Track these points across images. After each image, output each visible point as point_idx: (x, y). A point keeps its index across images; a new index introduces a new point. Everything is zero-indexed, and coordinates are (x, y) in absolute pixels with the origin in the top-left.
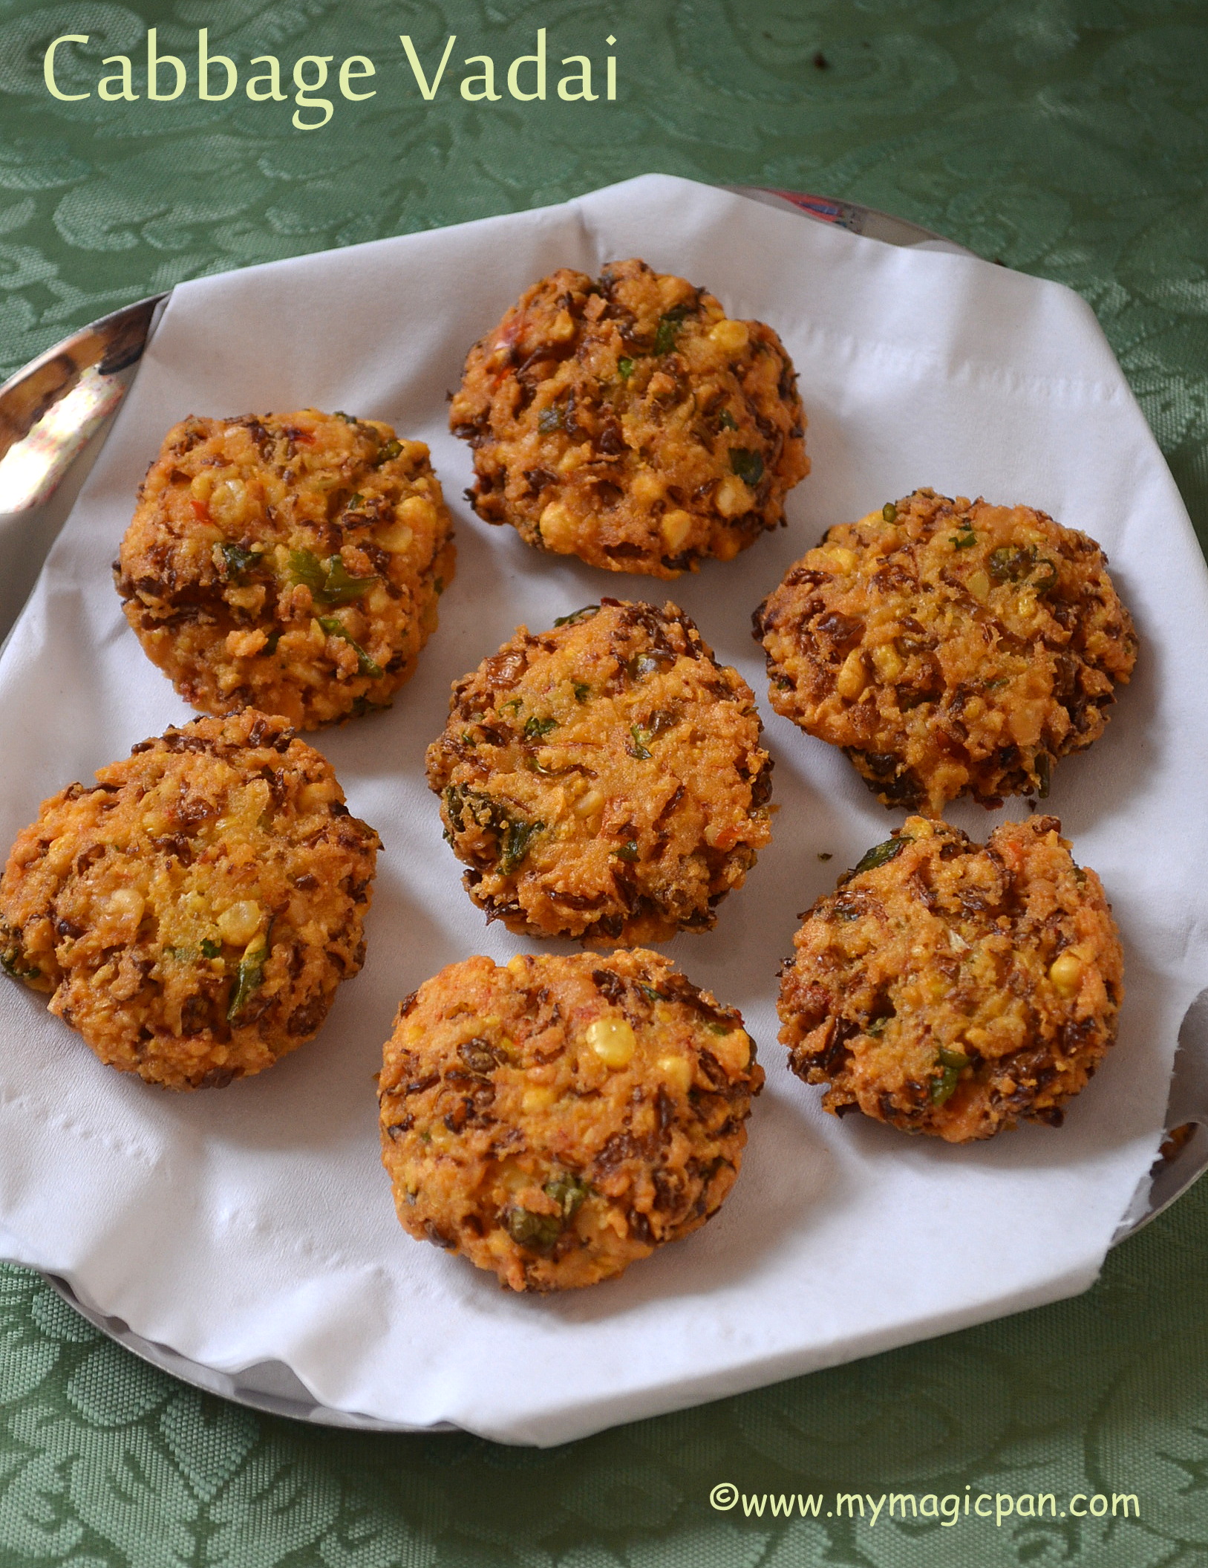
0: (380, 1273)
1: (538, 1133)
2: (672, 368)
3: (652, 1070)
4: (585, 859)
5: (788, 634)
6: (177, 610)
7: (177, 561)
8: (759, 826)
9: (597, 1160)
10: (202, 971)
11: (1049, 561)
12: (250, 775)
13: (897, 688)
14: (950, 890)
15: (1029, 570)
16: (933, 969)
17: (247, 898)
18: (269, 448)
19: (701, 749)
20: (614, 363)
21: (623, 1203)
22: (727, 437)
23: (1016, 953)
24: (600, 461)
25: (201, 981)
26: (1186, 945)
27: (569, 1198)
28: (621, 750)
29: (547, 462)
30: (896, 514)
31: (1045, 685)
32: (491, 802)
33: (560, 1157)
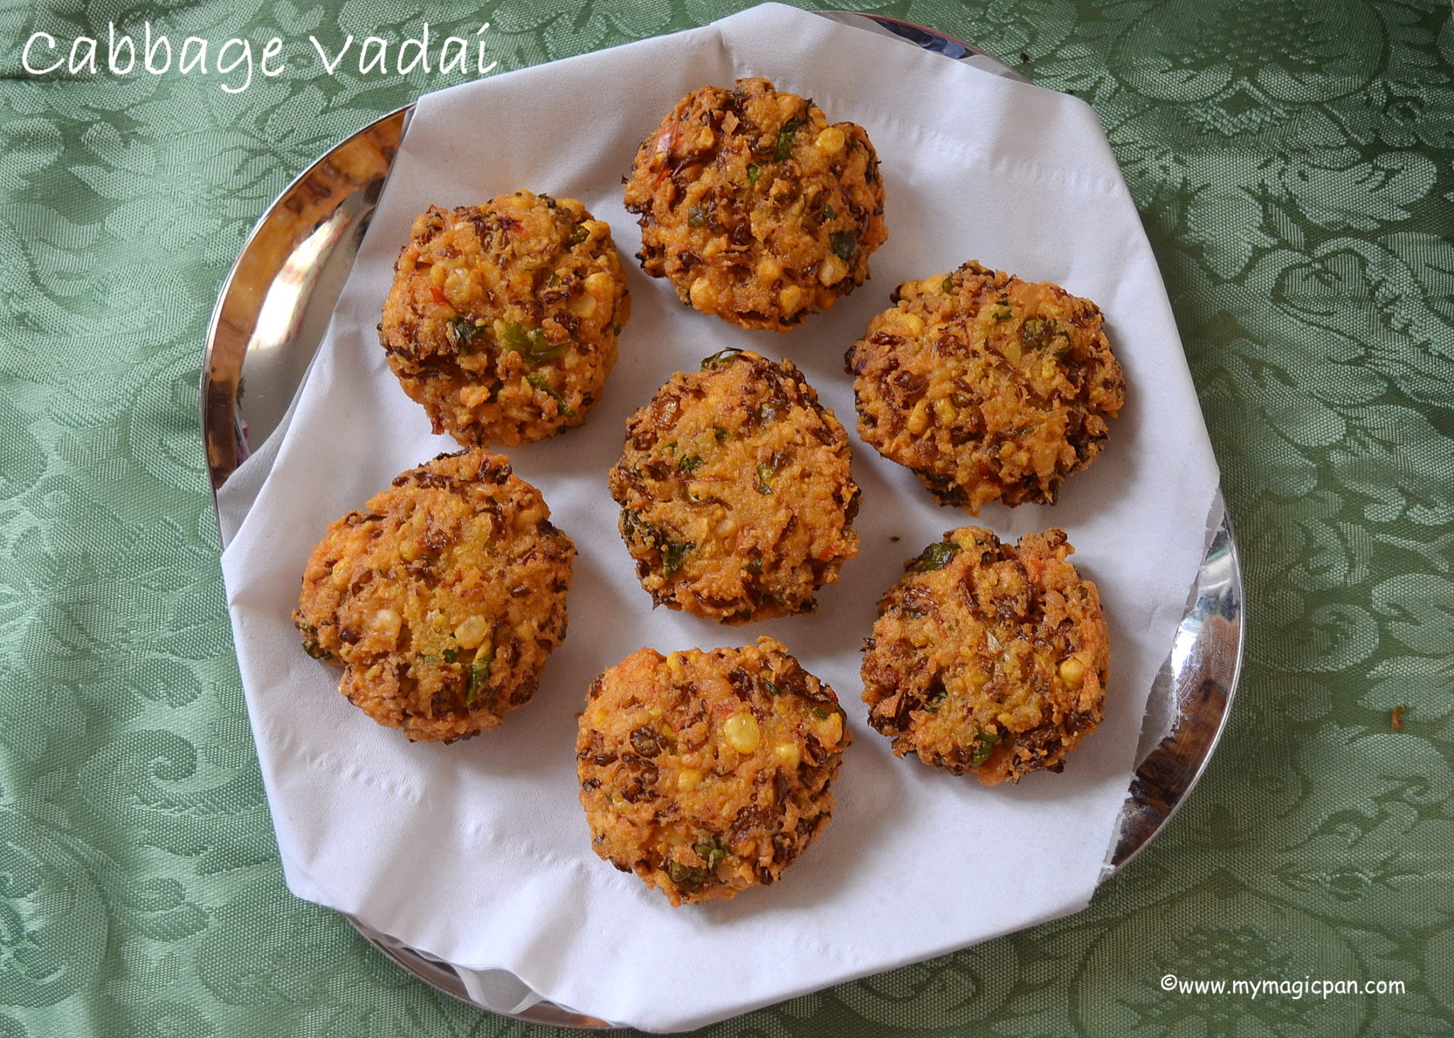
0: (581, 867)
1: (689, 805)
2: (788, 174)
3: (772, 756)
4: (723, 572)
5: (872, 382)
6: (423, 369)
7: (421, 337)
8: (850, 543)
9: (732, 827)
10: (444, 673)
11: (1065, 334)
12: (479, 508)
13: (952, 431)
14: (988, 598)
15: (1050, 341)
16: (975, 665)
17: (476, 614)
18: (488, 239)
19: (808, 484)
20: (745, 171)
21: (752, 861)
22: (829, 226)
23: (1036, 655)
24: (734, 251)
25: (443, 680)
26: (1150, 619)
27: (712, 857)
28: (750, 486)
29: (695, 247)
30: (952, 286)
31: (1059, 431)
32: (654, 531)
33: (704, 825)
